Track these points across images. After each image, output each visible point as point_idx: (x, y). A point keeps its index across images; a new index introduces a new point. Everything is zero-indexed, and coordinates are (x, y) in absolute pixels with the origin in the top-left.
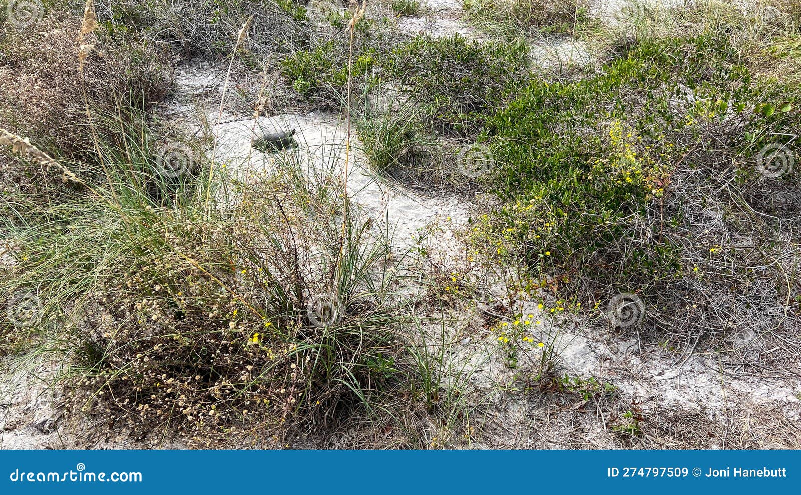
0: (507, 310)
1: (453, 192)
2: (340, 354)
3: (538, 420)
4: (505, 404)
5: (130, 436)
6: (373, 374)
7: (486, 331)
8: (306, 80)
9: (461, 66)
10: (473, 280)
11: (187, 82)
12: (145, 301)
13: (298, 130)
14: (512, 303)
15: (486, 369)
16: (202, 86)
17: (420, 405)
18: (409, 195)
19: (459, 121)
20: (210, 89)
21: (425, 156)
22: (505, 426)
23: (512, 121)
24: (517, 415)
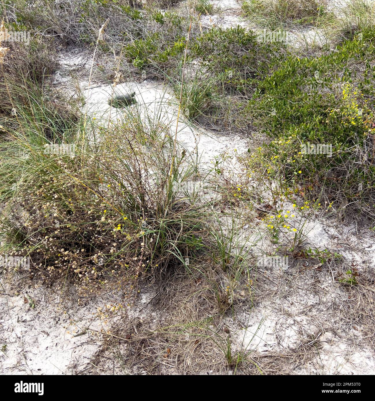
0: (272, 208)
1: (237, 132)
2: (169, 235)
3: (292, 275)
5: (43, 284)
6: (189, 248)
7: (259, 221)
8: (141, 59)
9: (242, 47)
10: (250, 189)
11: (65, 62)
12: (48, 204)
13: (137, 92)
14: (275, 203)
15: (259, 244)
16: (75, 64)
17: (218, 266)
18: (209, 134)
19: (241, 84)
20: (80, 66)
21: (219, 108)
22: (271, 279)
23: (276, 84)
24: (278, 272)
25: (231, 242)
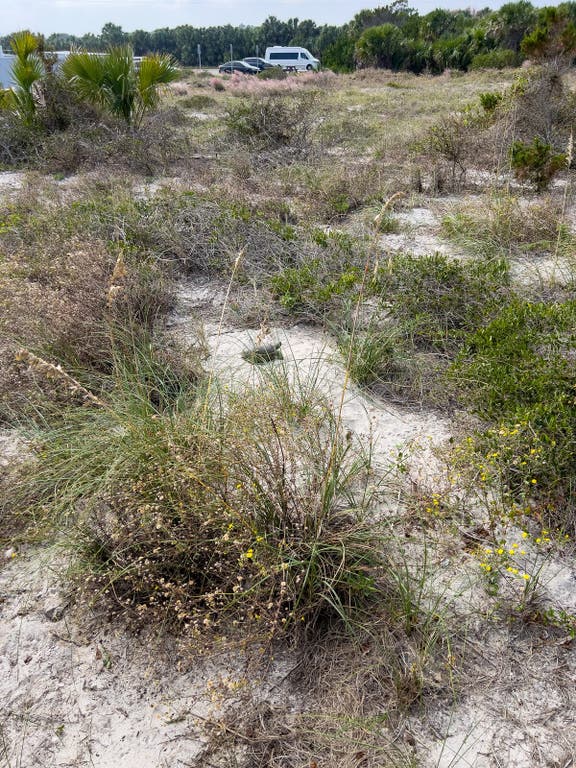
0: (488, 534)
1: (434, 408)
2: (322, 568)
3: (521, 652)
4: (486, 632)
5: (126, 630)
6: (354, 591)
7: (466, 554)
8: (292, 296)
9: (441, 284)
10: (453, 501)
11: (185, 296)
12: (148, 506)
13: (284, 342)
14: (493, 526)
15: (467, 594)
16: (198, 299)
17: (399, 626)
18: (388, 409)
19: (439, 338)
20: (205, 302)
21: (405, 370)
22: (486, 656)
23: (494, 340)
24: (498, 644)
25: (422, 587)
